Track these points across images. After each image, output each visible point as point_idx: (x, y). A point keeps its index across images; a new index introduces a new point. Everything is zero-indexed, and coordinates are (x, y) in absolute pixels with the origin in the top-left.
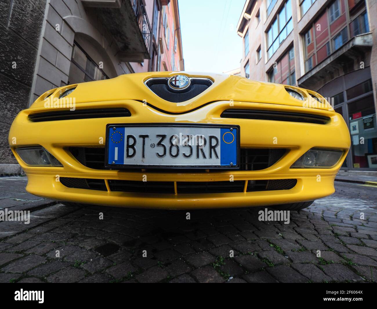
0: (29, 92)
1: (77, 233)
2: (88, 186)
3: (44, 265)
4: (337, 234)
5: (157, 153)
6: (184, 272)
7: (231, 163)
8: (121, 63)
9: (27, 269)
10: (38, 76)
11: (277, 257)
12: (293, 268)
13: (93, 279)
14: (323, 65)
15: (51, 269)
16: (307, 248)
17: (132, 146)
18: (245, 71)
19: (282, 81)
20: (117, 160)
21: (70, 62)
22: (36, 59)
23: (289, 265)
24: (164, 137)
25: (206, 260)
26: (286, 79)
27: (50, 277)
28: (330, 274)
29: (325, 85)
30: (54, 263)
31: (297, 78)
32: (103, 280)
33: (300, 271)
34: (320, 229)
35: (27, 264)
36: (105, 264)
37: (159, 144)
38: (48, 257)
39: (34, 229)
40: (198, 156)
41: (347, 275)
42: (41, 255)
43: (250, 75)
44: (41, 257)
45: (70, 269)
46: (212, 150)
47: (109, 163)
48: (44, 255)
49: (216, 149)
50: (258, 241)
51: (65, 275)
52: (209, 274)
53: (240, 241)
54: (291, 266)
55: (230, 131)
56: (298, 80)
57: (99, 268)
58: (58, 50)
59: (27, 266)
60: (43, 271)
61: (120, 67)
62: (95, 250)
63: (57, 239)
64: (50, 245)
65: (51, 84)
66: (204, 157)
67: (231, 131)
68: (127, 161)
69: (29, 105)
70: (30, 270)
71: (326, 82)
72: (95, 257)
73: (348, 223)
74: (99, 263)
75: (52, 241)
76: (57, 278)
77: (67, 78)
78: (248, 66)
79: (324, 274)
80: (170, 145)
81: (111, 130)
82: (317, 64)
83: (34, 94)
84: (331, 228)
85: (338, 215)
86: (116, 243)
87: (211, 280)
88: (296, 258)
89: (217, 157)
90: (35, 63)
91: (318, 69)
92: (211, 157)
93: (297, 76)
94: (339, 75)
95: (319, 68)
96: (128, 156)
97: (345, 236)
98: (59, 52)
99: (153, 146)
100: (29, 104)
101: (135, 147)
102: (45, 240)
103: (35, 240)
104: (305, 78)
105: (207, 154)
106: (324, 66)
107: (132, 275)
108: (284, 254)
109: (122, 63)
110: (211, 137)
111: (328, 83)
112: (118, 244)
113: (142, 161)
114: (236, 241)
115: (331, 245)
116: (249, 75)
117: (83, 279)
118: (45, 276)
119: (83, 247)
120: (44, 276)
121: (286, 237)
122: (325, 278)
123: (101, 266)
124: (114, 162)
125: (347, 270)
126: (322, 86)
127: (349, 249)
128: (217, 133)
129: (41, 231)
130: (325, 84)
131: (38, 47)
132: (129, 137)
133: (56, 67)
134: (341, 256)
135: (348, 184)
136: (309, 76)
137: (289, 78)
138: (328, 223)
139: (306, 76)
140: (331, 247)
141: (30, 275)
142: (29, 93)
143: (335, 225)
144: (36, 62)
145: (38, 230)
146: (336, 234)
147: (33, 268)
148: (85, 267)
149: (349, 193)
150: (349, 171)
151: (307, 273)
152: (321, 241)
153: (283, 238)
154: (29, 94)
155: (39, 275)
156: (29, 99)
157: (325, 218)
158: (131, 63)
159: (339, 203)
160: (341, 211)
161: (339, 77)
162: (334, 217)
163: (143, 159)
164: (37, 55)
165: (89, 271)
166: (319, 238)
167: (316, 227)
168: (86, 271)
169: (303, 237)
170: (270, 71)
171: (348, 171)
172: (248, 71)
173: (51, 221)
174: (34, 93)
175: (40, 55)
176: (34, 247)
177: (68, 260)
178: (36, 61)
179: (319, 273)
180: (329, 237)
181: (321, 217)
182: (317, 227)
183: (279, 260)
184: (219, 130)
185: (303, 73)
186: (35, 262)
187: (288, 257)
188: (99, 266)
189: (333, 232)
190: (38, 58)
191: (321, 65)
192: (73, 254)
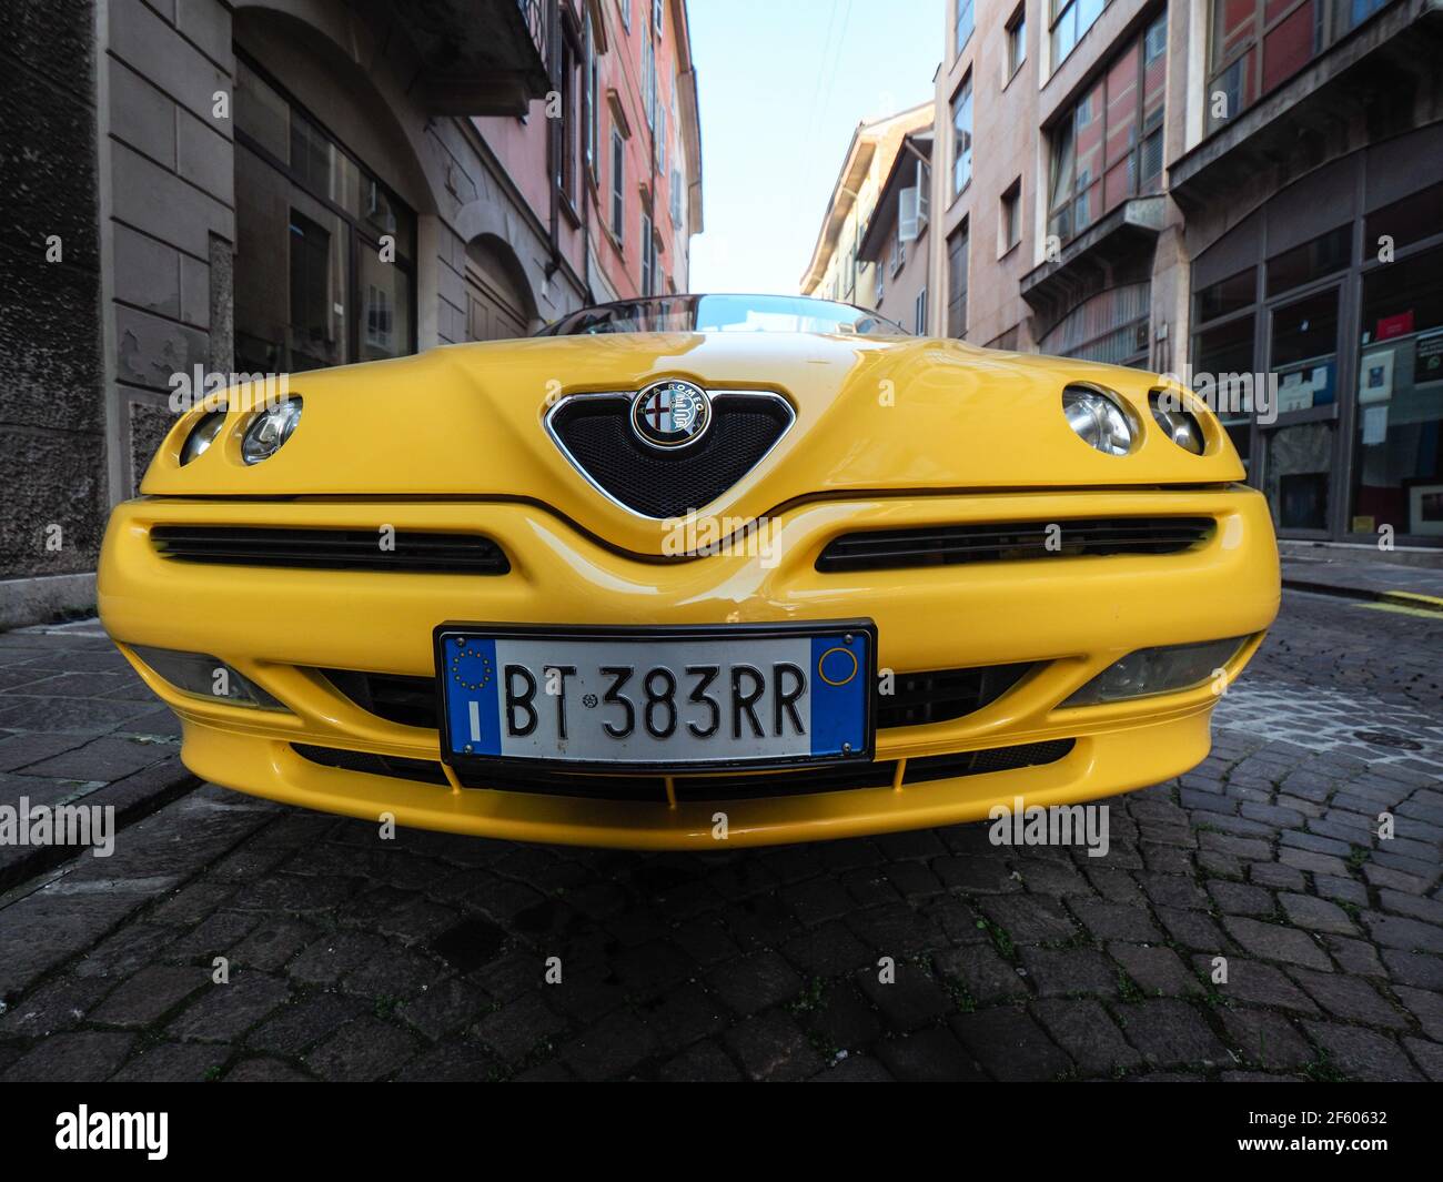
0: (95, 295)
1: (364, 875)
2: (387, 767)
3: (288, 1009)
4: (1206, 869)
5: (607, 725)
6: (704, 1035)
7: (847, 745)
8: (434, 124)
9: (245, 1026)
10: (119, 225)
11: (992, 973)
12: (1034, 1017)
13: (440, 1063)
14: (1282, 102)
15: (311, 1025)
16: (1094, 931)
17: (525, 702)
18: (954, 120)
19: (1107, 168)
20: (479, 740)
21: (230, 148)
22: (95, 153)
23: (1022, 1002)
24: (624, 674)
25: (771, 985)
26: (1125, 157)
27: (315, 1054)
28: (1141, 1040)
29: (1282, 191)
30: (314, 1002)
31: (1168, 157)
32: (468, 1065)
33: (1051, 1028)
34: (1154, 845)
35: (236, 1007)
36: (467, 1003)
37: (611, 696)
38: (293, 980)
39: (224, 864)
40: (737, 733)
41: (1191, 1043)
42: (271, 970)
43: (972, 139)
44: (272, 981)
45: (367, 1026)
46: (784, 710)
47: (455, 750)
48: (279, 972)
49: (797, 704)
50: (939, 903)
51: (357, 1048)
52: (777, 1042)
53: (883, 906)
54: (1028, 1009)
55: (842, 644)
56: (1172, 169)
57: (451, 1020)
58: (176, 102)
59: (241, 1016)
60: (289, 1032)
61: (433, 138)
62: (429, 949)
63: (308, 908)
64: (290, 930)
65: (171, 250)
66: (758, 732)
67: (847, 644)
68: (511, 747)
69: (102, 346)
70: (251, 1030)
71: (1287, 178)
72: (435, 977)
73: (1257, 817)
74: (449, 1002)
75: (293, 915)
76: (334, 1057)
77: (230, 217)
78: (966, 98)
79: (1123, 1041)
80: (645, 701)
81: (450, 645)
82: (1258, 95)
83: (116, 300)
84: (1193, 843)
85: (1232, 781)
86: (492, 918)
87: (781, 1061)
88: (1050, 976)
89: (800, 729)
90: (95, 167)
91: (1259, 121)
92: (779, 730)
93: (1169, 149)
94: (1345, 148)
95: (1265, 114)
96: (514, 731)
97: (1231, 879)
98: (184, 111)
99: (590, 701)
100: (102, 341)
101: (532, 703)
102: (269, 911)
103: (237, 909)
104: (1203, 157)
105: (767, 724)
106: (1289, 104)
107: (550, 1046)
108: (1015, 959)
109: (439, 120)
110: (779, 670)
111: (1294, 183)
112: (497, 921)
113: (559, 747)
114: (871, 905)
115: (1173, 918)
116: (968, 137)
117: (410, 1061)
118: (300, 1051)
119: (393, 936)
120: (295, 1050)
121: (1034, 887)
122: (1122, 1053)
123: (457, 1013)
124: (469, 747)
125: (1196, 1024)
126: (1268, 197)
127: (1227, 934)
128: (799, 653)
129: (250, 872)
130: (1282, 187)
131: (95, 97)
132: (511, 671)
133: (181, 178)
134: (1191, 967)
135: (1318, 600)
136: (1218, 150)
137: (1135, 153)
138: (1189, 816)
139: (1207, 150)
140: (1169, 929)
141: (256, 1049)
142: (96, 299)
143: (1211, 829)
144: (97, 165)
145: (236, 867)
146: (1203, 869)
147: (259, 1024)
148: (409, 1016)
149: (1303, 653)
150: (1332, 544)
151: (1070, 1038)
152: (1146, 900)
153: (1026, 890)
154: (95, 302)
155: (282, 1048)
156: (97, 324)
157: (1185, 795)
158: (476, 120)
159: (1252, 717)
160: (1250, 756)
161: (1345, 157)
162: (1216, 787)
163: (562, 741)
164: (95, 131)
165: (425, 1033)
166: (1143, 890)
167: (1144, 839)
168: (415, 1032)
169: (1090, 884)
170: (1059, 119)
171: (1326, 544)
172: (966, 122)
173: (271, 826)
174: (113, 296)
175: (107, 131)
176: (242, 939)
177: (354, 989)
178: (97, 160)
179: (1107, 1035)
180: (1174, 885)
181: (1169, 788)
182: (1146, 837)
183: (997, 984)
184: (807, 643)
185: (1194, 138)
186: (259, 999)
187: (1024, 973)
188: (450, 1013)
189: (1194, 858)
190: (103, 146)
191: (1277, 100)
192: (366, 968)
